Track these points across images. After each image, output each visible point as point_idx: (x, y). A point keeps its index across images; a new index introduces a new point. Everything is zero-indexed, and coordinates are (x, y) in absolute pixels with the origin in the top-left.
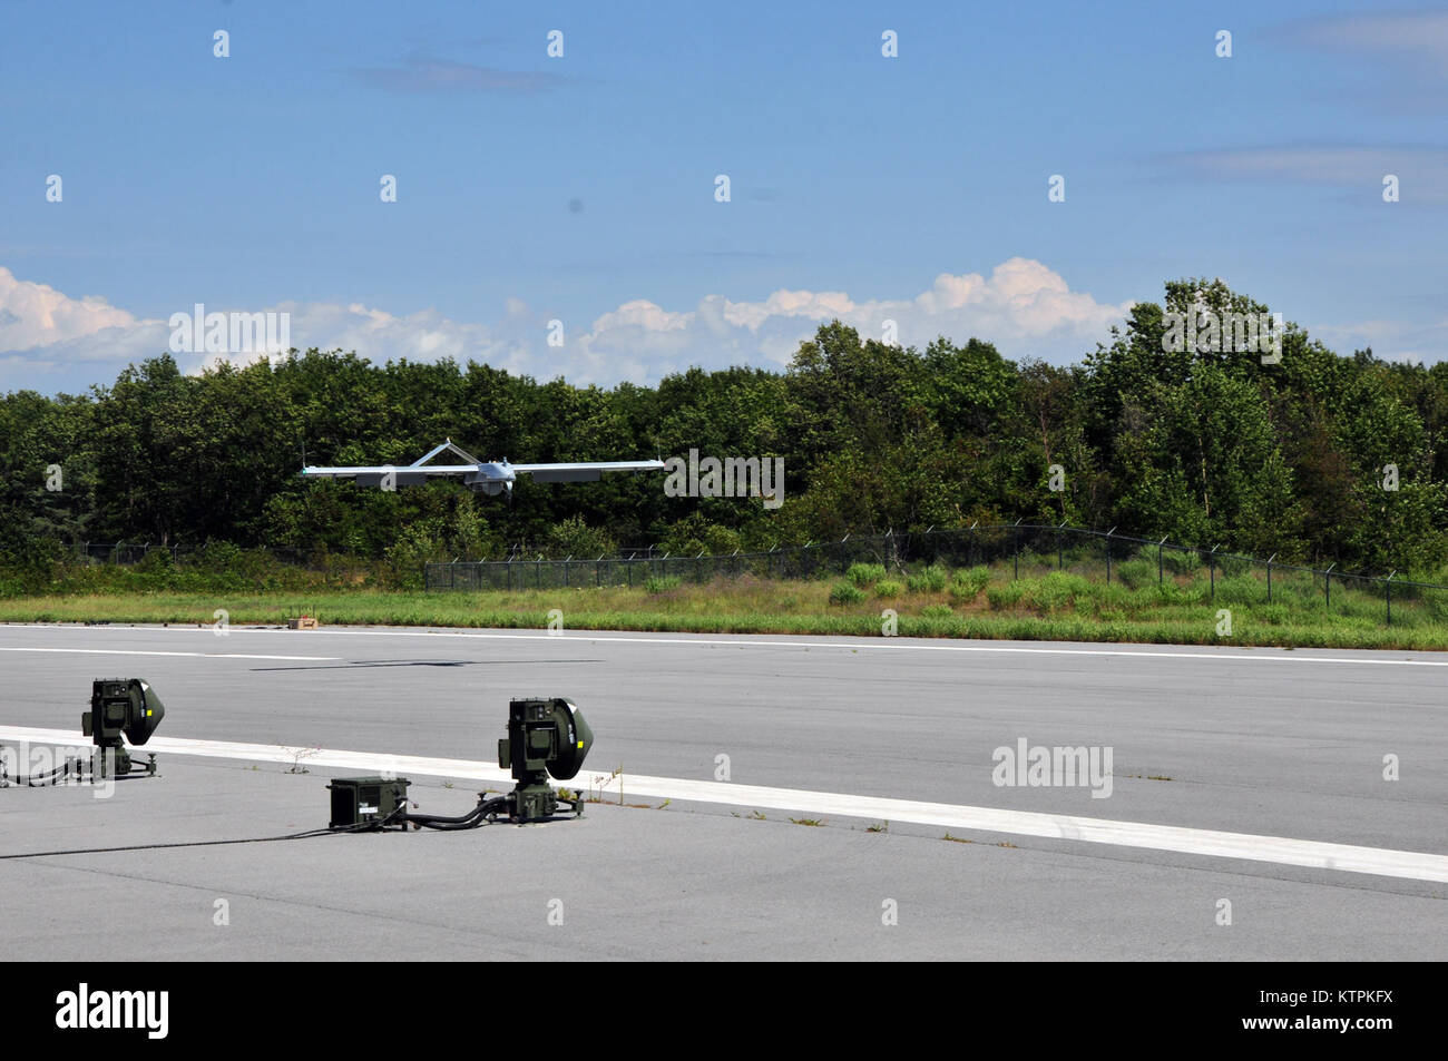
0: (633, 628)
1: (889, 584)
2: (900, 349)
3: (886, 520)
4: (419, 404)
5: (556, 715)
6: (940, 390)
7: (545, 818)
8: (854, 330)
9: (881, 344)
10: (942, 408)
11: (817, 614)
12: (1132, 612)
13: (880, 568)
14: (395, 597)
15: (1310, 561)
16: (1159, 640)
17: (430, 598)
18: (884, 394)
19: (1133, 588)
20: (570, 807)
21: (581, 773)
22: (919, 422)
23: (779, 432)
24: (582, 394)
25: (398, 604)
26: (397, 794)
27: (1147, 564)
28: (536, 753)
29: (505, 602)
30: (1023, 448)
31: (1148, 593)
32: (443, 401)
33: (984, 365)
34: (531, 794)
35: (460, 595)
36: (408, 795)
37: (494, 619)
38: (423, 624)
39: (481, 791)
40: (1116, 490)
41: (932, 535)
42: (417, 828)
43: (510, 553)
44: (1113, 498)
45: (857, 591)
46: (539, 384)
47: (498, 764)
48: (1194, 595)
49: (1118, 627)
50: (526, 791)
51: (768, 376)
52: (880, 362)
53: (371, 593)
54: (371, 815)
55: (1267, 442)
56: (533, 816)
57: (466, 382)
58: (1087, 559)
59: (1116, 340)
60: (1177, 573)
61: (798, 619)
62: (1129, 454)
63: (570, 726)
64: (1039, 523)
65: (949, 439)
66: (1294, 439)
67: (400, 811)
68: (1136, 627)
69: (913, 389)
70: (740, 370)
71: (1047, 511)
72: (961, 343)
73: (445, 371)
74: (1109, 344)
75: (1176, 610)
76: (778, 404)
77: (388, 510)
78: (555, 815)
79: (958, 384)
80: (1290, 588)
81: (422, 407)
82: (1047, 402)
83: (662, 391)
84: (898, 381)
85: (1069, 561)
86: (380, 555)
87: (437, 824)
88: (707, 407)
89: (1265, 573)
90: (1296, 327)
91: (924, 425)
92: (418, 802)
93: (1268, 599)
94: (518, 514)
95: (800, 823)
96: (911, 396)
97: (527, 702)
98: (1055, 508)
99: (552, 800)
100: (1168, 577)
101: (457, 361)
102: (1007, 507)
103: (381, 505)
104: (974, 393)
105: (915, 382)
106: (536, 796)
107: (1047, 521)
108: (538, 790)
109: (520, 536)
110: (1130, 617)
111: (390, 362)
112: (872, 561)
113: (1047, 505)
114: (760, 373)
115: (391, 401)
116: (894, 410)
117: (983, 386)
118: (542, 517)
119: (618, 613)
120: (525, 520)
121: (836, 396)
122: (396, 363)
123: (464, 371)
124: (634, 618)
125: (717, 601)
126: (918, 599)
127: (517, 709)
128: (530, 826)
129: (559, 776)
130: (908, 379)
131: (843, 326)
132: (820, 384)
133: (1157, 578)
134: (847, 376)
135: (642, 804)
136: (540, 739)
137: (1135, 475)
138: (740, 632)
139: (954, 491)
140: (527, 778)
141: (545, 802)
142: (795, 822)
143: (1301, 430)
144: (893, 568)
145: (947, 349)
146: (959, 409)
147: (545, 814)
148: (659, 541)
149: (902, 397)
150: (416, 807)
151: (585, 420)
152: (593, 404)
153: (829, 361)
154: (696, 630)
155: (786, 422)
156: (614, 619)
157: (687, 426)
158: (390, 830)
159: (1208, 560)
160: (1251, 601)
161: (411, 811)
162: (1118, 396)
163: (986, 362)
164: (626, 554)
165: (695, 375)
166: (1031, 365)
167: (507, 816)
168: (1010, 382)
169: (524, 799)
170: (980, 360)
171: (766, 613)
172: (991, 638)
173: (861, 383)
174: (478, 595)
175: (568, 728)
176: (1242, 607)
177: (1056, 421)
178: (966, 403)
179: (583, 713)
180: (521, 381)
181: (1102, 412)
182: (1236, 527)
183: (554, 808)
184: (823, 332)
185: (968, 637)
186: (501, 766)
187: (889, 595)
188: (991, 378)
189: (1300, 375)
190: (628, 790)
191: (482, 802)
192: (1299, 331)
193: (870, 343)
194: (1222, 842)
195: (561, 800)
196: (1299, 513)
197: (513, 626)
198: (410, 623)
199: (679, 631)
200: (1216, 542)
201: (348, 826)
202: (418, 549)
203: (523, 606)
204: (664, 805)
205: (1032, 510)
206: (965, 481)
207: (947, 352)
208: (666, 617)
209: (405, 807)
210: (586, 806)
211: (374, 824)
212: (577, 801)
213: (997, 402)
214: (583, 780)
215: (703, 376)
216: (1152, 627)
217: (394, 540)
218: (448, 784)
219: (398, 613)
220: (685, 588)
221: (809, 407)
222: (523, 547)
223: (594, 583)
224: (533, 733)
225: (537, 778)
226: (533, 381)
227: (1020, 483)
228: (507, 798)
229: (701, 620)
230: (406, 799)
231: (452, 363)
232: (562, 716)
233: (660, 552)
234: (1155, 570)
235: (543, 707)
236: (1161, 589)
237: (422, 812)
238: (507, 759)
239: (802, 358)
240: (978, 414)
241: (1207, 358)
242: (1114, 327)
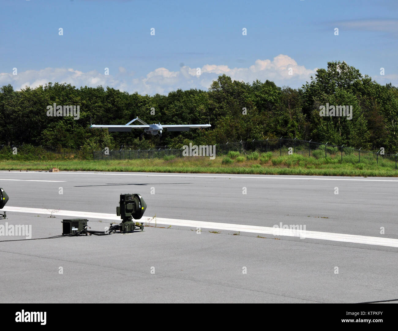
0: (160, 172)
1: (241, 157)
2: (244, 83)
3: (240, 137)
4: (91, 101)
5: (135, 199)
6: (257, 96)
7: (131, 231)
8: (230, 77)
9: (239, 82)
10: (257, 102)
11: (218, 167)
12: (317, 166)
13: (238, 153)
14: (84, 162)
15: (372, 150)
16: (325, 174)
17: (95, 162)
18: (239, 98)
19: (317, 158)
20: (139, 228)
21: (143, 217)
22: (250, 107)
23: (206, 110)
24: (143, 98)
25: (85, 164)
26: (84, 224)
27: (321, 151)
28: (128, 211)
29: (119, 164)
30: (283, 115)
31: (322, 160)
32: (99, 99)
33: (271, 88)
34: (127, 224)
35: (104, 161)
36: (88, 224)
37: (116, 169)
38: (93, 170)
39: (111, 223)
40: (312, 128)
41: (254, 142)
42: (90, 235)
43: (121, 148)
44: (311, 130)
45: (231, 160)
46: (130, 94)
47: (116, 215)
48: (336, 160)
49: (312, 171)
50: (125, 223)
51: (202, 92)
52: (238, 87)
53: (76, 161)
54: (76, 231)
55: (359, 113)
56: (128, 231)
57: (106, 94)
58: (303, 149)
59: (312, 81)
60: (331, 154)
61: (212, 169)
62: (316, 116)
63: (139, 202)
64: (288, 138)
65: (260, 112)
66: (367, 111)
67: (85, 229)
68: (318, 171)
69: (249, 96)
70: (194, 90)
71: (291, 134)
72: (263, 82)
73: (100, 90)
74: (310, 82)
75: (331, 165)
76: (206, 101)
77: (82, 134)
78: (135, 230)
79: (263, 94)
80: (366, 158)
81: (92, 102)
82: (290, 100)
83: (169, 97)
84: (244, 94)
85: (297, 150)
86: (79, 148)
87: (97, 233)
88: (183, 102)
89: (358, 153)
90: (368, 76)
91: (252, 107)
92: (90, 227)
93: (359, 162)
94: (123, 136)
95: (212, 232)
96: (248, 98)
97: (126, 195)
98: (293, 133)
99: (134, 226)
100: (328, 154)
101: (103, 87)
102: (278, 133)
103: (79, 133)
104: (267, 97)
105: (249, 94)
106: (128, 225)
107: (290, 138)
108: (129, 223)
109: (124, 142)
110: (316, 168)
111: (82, 87)
112: (236, 150)
113: (290, 132)
114: (200, 91)
115: (82, 99)
116: (242, 103)
117: (272, 95)
118: (131, 136)
119: (155, 167)
120: (125, 137)
121: (224, 98)
122: (84, 87)
123: (106, 90)
124: (161, 168)
125: (186, 163)
126: (250, 162)
127: (122, 197)
128: (126, 234)
129: (136, 218)
130: (247, 93)
131: (226, 76)
132: (219, 94)
133: (325, 156)
134: (228, 92)
135: (162, 227)
136: (130, 206)
137: (318, 123)
138: (194, 173)
139: (261, 128)
140: (126, 219)
141: (131, 226)
142: (210, 232)
143: (369, 109)
144: (242, 152)
145: (259, 83)
146: (263, 102)
147: (131, 230)
148: (168, 144)
149: (245, 99)
150: (90, 228)
151: (144, 105)
152: (147, 100)
153: (222, 87)
154: (180, 172)
155: (208, 107)
156: (154, 168)
157: (177, 108)
158: (82, 236)
159: (340, 149)
160: (354, 162)
161: (88, 229)
162: (312, 98)
163: (271, 87)
164: (158, 148)
165: (179, 91)
166: (285, 88)
167: (119, 231)
168: (279, 94)
169: (125, 225)
170: (270, 87)
171: (202, 167)
172: (273, 174)
173: (232, 94)
174: (110, 161)
175: (139, 203)
176: (351, 164)
177: (293, 106)
178: (265, 100)
179: (143, 198)
180: (124, 93)
181: (308, 103)
182: (349, 139)
183: (134, 228)
184: (220, 78)
185: (265, 174)
186: (117, 215)
187: (241, 161)
188: (273, 92)
189: (369, 91)
190: (158, 223)
191: (111, 226)
192: (369, 78)
193: (235, 81)
194: (344, 237)
195: (137, 226)
196: (369, 134)
197: (122, 171)
198: (89, 170)
199: (175, 172)
200: (343, 144)
201: (68, 234)
202: (91, 147)
203: (125, 165)
204: (169, 227)
205: (286, 134)
206: (265, 125)
207: (259, 84)
208: (170, 168)
209: (87, 228)
210: (144, 227)
211: (77, 234)
212: (141, 227)
213: (275, 100)
214: (143, 219)
215: (182, 92)
216: (323, 171)
217: (84, 144)
218: (100, 221)
219: (85, 167)
220: (176, 159)
221: (215, 102)
222: (125, 146)
223: (147, 157)
224: (128, 205)
225: (129, 219)
226: (128, 93)
227: (282, 126)
228: (119, 225)
229: (181, 169)
230: (87, 226)
231: (101, 87)
233: (168, 147)
234: (324, 153)
235: (131, 196)
236: (326, 158)
237: (91, 230)
238: (119, 213)
239: (213, 86)
240: (269, 104)
241: (340, 86)
242: (311, 76)
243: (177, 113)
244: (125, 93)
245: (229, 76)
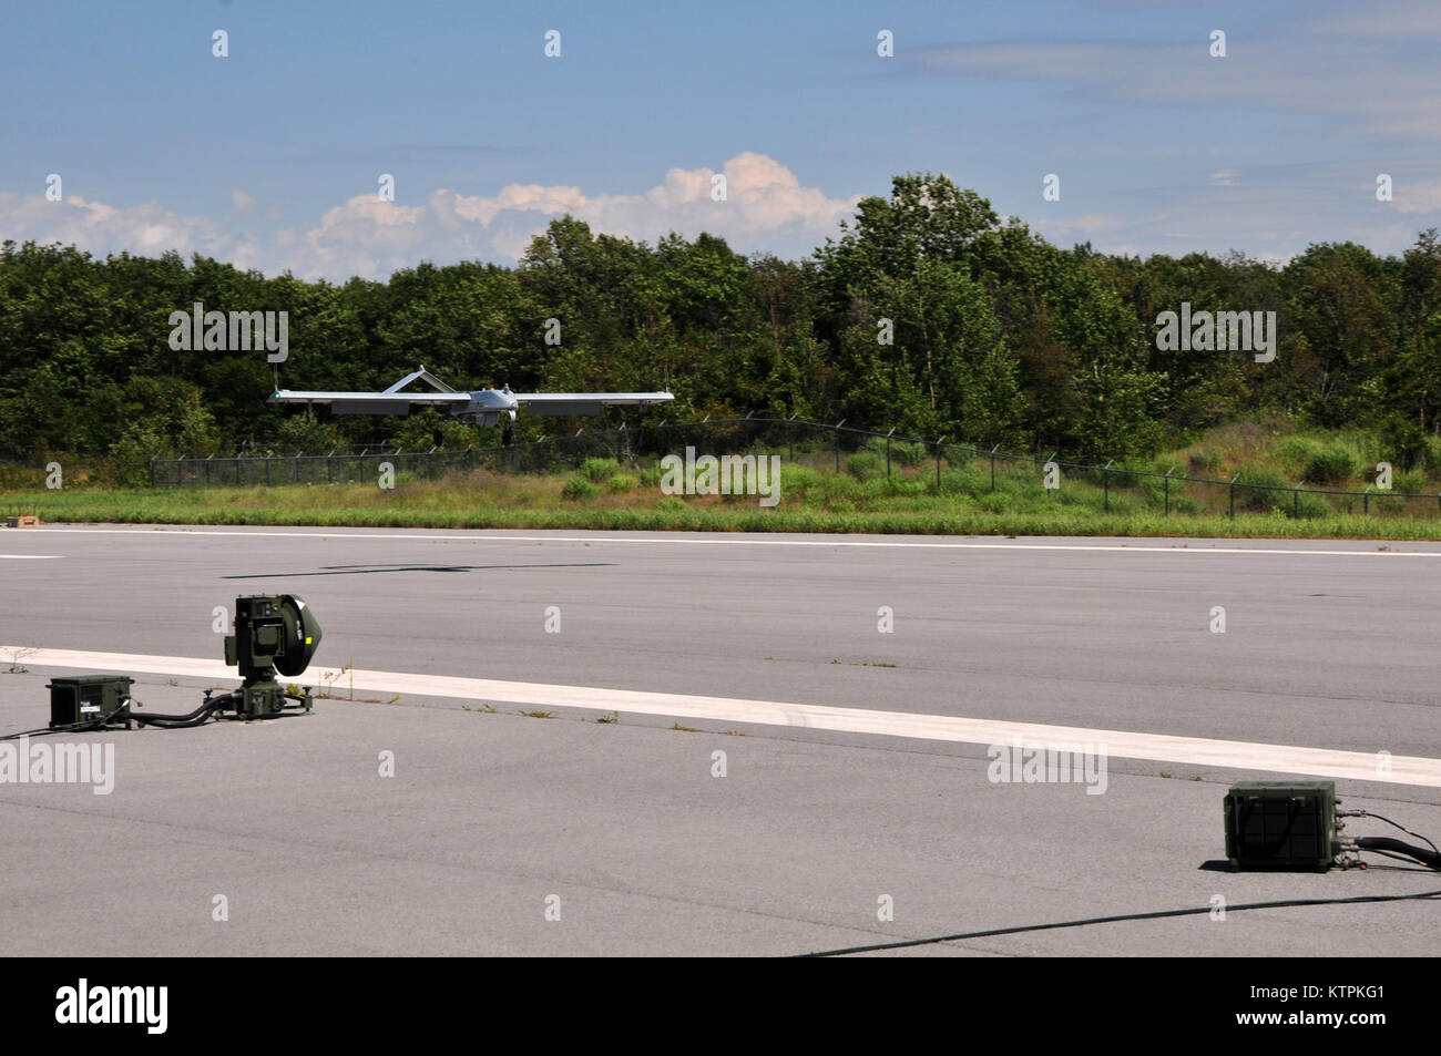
0: (365, 524)
1: (622, 478)
2: (632, 244)
3: (619, 414)
4: (143, 299)
5: (284, 611)
6: (672, 284)
7: (273, 714)
8: (586, 225)
9: (614, 240)
10: (673, 303)
11: (550, 509)
12: (861, 503)
13: (613, 462)
14: (121, 494)
15: (1032, 451)
16: (887, 530)
17: (156, 495)
18: (617, 289)
19: (861, 480)
20: (298, 703)
21: (309, 669)
22: (652, 318)
23: (511, 327)
24: (311, 289)
25: (125, 502)
26: (120, 692)
27: (875, 456)
28: (263, 650)
29: (234, 499)
30: (754, 342)
31: (877, 484)
32: (169, 295)
33: (714, 260)
34: (258, 691)
35: (187, 491)
36: (131, 694)
37: (223, 516)
38: (149, 522)
39: (208, 688)
40: (845, 383)
41: (665, 429)
42: (141, 726)
43: (239, 449)
44: (842, 391)
45: (590, 486)
46: (266, 279)
47: (224, 662)
48: (920, 486)
49: (847, 519)
50: (253, 688)
51: (499, 271)
52: (612, 256)
53: (95, 491)
54: (93, 714)
55: (989, 335)
56: (260, 712)
57: (191, 276)
58: (817, 451)
59: (844, 234)
60: (904, 465)
61: (530, 513)
62: (857, 347)
63: (298, 622)
64: (770, 416)
65: (681, 333)
66: (1016, 331)
67: (123, 710)
68: (863, 518)
69: (645, 283)
70: (470, 267)
71: (779, 405)
72: (692, 238)
73: (170, 264)
74: (838, 238)
75: (904, 501)
76: (510, 299)
77: (113, 407)
78: (283, 711)
79: (689, 278)
80: (1012, 478)
81: (145, 302)
82: (777, 296)
83: (392, 287)
84: (630, 276)
85: (799, 453)
86: (105, 451)
87: (161, 721)
88: (437, 303)
89: (989, 463)
90: (1019, 221)
91: (657, 320)
92: (141, 700)
93: (991, 489)
94: (246, 411)
95: (531, 715)
96: (643, 290)
97: (254, 598)
98: (785, 401)
99: (279, 696)
100: (895, 467)
101: (181, 254)
102: (738, 401)
103: (105, 401)
104: (706, 288)
105: (647, 275)
106: (264, 693)
107: (778, 414)
108: (266, 687)
109: (249, 432)
110: (859, 508)
111: (110, 256)
112: (606, 456)
113: (778, 398)
114: (491, 267)
115: (113, 295)
116: (626, 305)
117: (719, 281)
118: (272, 413)
119: (350, 509)
120: (254, 415)
121: (569, 291)
122: (117, 255)
123: (189, 264)
124: (365, 514)
125: (450, 497)
126: (651, 492)
127: (244, 606)
128: (257, 723)
129: (287, 673)
130: (639, 273)
131: (575, 220)
132: (552, 279)
133: (885, 470)
134: (580, 271)
135: (373, 699)
136: (268, 635)
137: (863, 368)
138: (473, 527)
139: (685, 386)
140: (254, 675)
141: (273, 699)
142: (526, 715)
143: (1023, 323)
144: (626, 461)
145: (679, 244)
146: (691, 303)
147: (273, 710)
148: (391, 437)
149: (635, 292)
150: (139, 705)
151: (315, 314)
152: (323, 298)
153: (561, 256)
154: (429, 525)
155: (517, 317)
156: (347, 514)
157: (418, 321)
158: (112, 729)
159: (935, 451)
160: (976, 491)
161: (134, 709)
162: (846, 290)
163: (717, 256)
164: (358, 451)
165: (425, 269)
166: (760, 259)
167: (234, 713)
168: (742, 276)
169: (251, 695)
170: (711, 254)
171: (498, 508)
172: (722, 531)
173: (593, 278)
174: (206, 491)
175: (296, 625)
176: (967, 497)
177: (785, 315)
178: (698, 297)
179: (311, 609)
180: (248, 275)
181: (832, 307)
182: (961, 417)
183: (282, 704)
184: (555, 226)
185: (699, 530)
186: (228, 664)
187: (622, 488)
188: (722, 272)
189: (1022, 268)
190: (357, 685)
191: (208, 699)
192: (1021, 226)
193: (602, 237)
194: (941, 726)
195: (290, 696)
196: (1022, 402)
197: (243, 523)
198: (136, 521)
199: (411, 526)
200: (943, 433)
201: (69, 726)
202: (144, 446)
203: (253, 503)
204: (394, 699)
205: (763, 403)
206: (698, 375)
207: (678, 247)
208: (396, 513)
209: (128, 706)
210: (315, 702)
211: (96, 723)
212: (305, 699)
213: (728, 296)
214: (311, 677)
215: (434, 272)
216: (879, 518)
217: (118, 438)
218: (173, 682)
219: (122, 512)
220: (417, 484)
221: (540, 301)
222: (252, 444)
223: (325, 479)
224: (260, 630)
225: (265, 674)
226: (261, 275)
227: (753, 377)
228: (234, 695)
229: (435, 515)
230: (129, 698)
231: (176, 257)
232: (290, 612)
233: (392, 447)
234: (884, 461)
235: (270, 603)
236: (889, 480)
237: (146, 710)
238: (233, 655)
239: (534, 252)
240: (709, 307)
241: (932, 251)
242: (843, 221)
243: (420, 337)
244: (252, 276)
245: (582, 221)
